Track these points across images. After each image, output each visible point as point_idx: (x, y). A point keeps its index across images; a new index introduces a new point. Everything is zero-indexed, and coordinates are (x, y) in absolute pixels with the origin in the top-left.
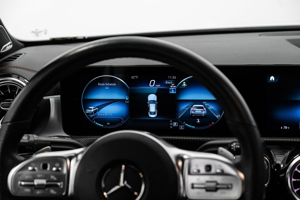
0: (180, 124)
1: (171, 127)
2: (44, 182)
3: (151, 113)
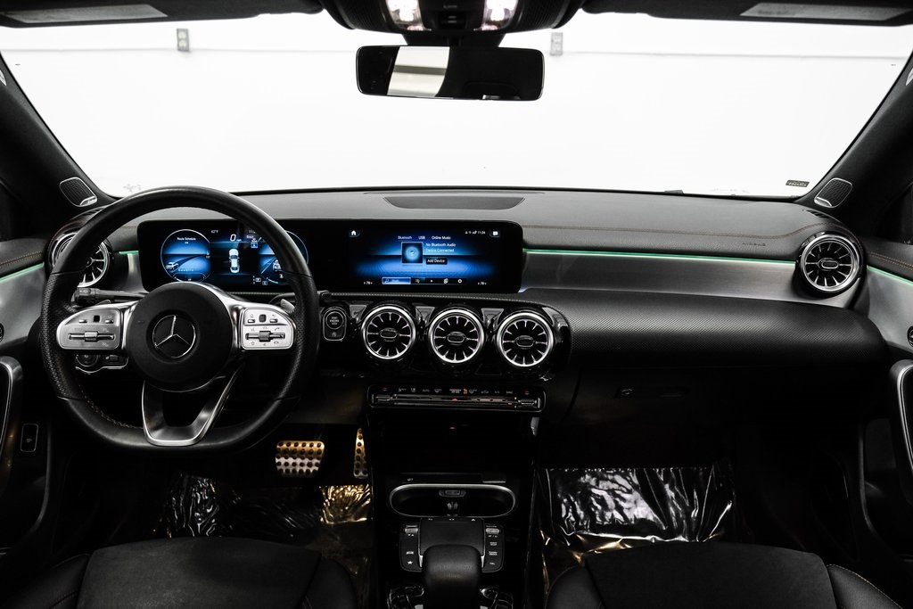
0: (263, 280)
1: (251, 283)
2: (95, 334)
3: (233, 269)
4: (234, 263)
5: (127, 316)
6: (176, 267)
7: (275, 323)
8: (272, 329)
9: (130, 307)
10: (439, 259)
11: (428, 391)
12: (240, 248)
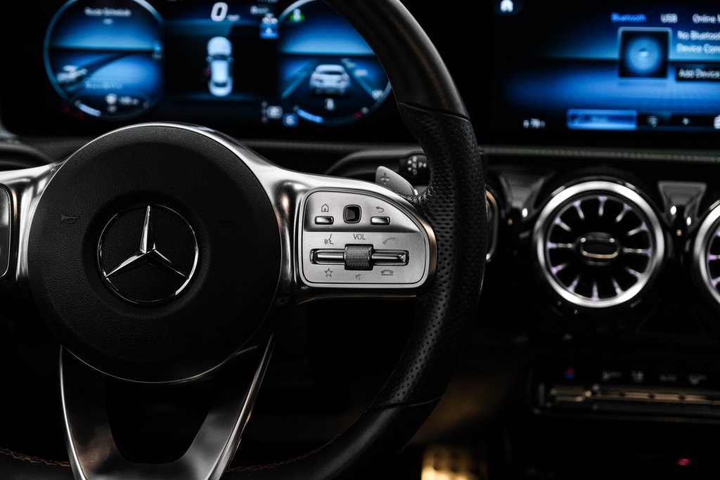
1: (264, 119)
3: (216, 85)
4: (220, 72)
5: (28, 207)
6: (80, 79)
7: (385, 226)
8: (377, 240)
9: (34, 182)
10: (707, 70)
11: (673, 378)
12: (234, 35)
